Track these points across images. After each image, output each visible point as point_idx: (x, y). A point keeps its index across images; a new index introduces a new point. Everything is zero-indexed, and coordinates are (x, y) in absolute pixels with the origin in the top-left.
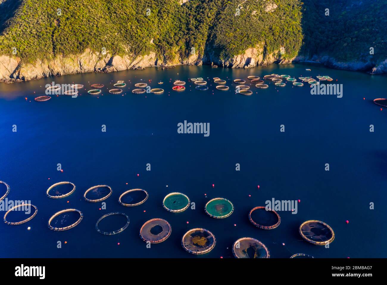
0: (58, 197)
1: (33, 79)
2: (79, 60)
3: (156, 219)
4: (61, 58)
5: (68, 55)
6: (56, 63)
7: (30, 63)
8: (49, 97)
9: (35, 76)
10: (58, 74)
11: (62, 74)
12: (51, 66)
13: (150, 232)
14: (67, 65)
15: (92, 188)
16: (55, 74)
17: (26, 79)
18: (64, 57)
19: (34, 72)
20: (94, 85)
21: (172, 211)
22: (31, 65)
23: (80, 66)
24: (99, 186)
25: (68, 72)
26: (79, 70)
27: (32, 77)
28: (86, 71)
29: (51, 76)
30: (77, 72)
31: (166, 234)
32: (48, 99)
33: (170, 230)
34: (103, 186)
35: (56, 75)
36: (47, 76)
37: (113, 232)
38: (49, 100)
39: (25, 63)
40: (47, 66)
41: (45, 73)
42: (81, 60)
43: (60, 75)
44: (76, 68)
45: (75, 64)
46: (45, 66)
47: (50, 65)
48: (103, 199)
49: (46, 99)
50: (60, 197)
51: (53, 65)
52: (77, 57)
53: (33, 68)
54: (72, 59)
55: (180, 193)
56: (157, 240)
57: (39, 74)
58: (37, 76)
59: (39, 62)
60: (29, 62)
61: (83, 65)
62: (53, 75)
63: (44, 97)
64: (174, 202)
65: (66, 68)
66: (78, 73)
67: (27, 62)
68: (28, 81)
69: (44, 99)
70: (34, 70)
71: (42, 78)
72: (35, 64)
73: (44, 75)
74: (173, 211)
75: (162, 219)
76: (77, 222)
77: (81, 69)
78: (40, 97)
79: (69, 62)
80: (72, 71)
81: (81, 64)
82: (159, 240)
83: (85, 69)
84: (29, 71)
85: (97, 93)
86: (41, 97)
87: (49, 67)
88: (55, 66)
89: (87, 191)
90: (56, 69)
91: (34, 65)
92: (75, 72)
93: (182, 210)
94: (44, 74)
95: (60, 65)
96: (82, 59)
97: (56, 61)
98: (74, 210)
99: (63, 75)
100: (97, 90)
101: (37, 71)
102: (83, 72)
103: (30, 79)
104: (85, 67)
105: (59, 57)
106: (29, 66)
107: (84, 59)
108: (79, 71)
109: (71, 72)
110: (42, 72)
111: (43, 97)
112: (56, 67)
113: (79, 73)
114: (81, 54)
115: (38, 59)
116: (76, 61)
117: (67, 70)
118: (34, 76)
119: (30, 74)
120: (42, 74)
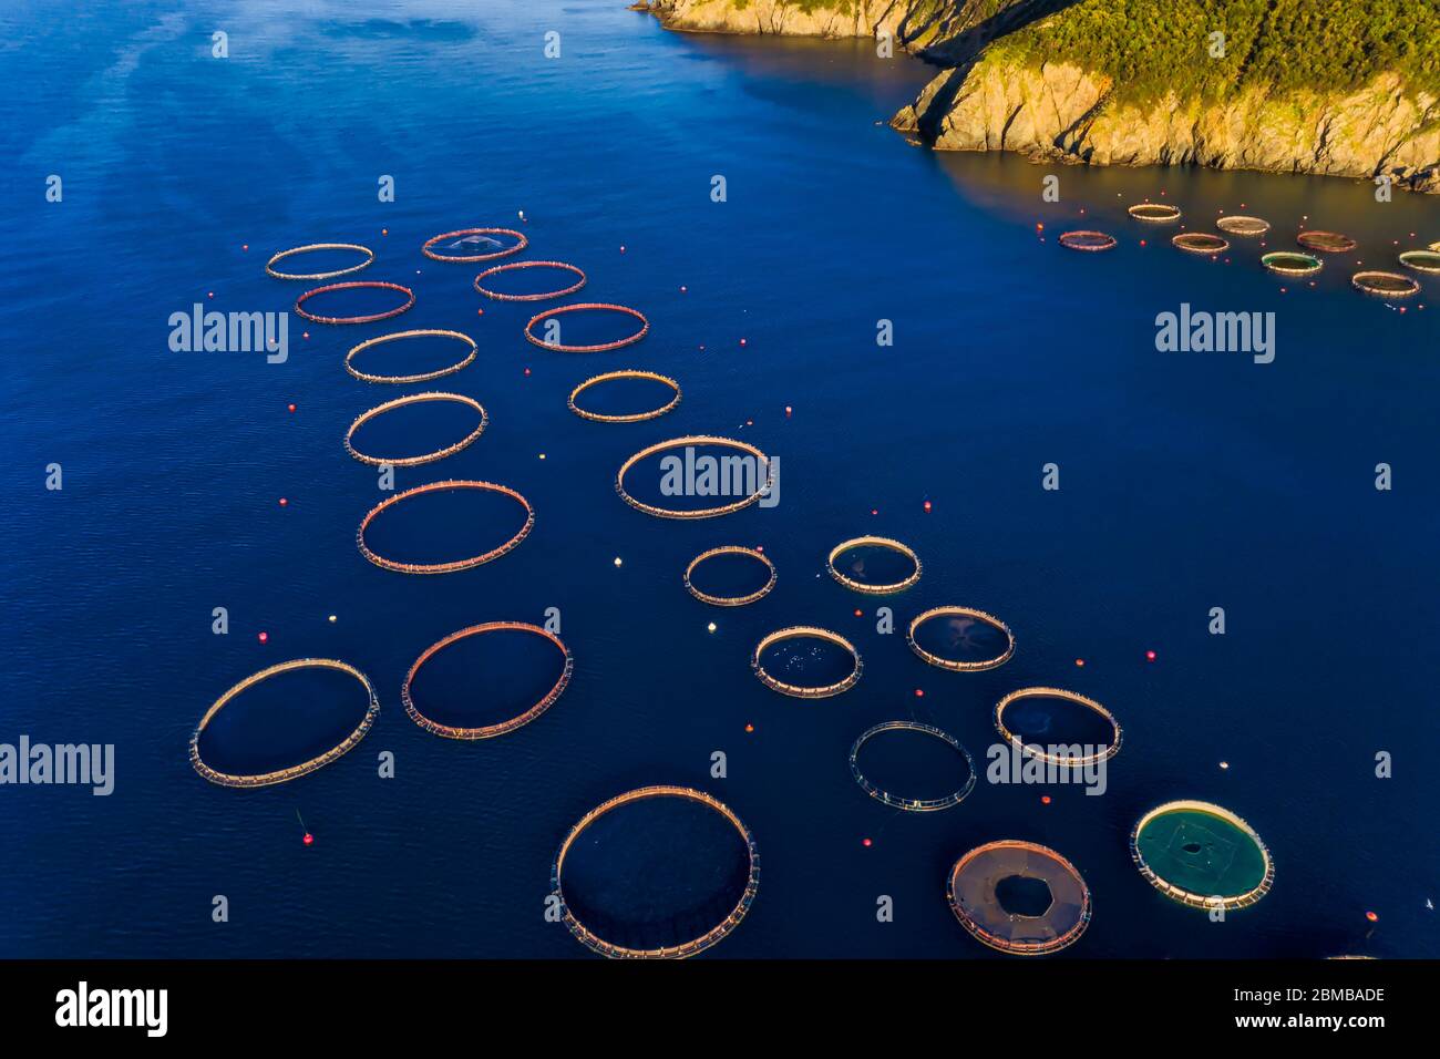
0: (847, 581)
1: (1114, 165)
2: (1328, 116)
3: (1056, 856)
4: (1259, 98)
5: (1292, 93)
6: (1228, 117)
7: (1137, 100)
8: (1111, 241)
9: (1130, 151)
10: (1215, 161)
11: (1230, 162)
12: (1205, 123)
13: (992, 884)
14: (1267, 133)
15: (956, 610)
16: (1206, 157)
17: (1094, 158)
18: (1269, 97)
19: (1133, 139)
20: (1310, 236)
21: (1147, 870)
22: (1136, 111)
23: (1318, 145)
24: (983, 615)
25: (1257, 161)
26: (1307, 160)
27: (1119, 157)
28: (1337, 168)
29: (1187, 166)
30: (1296, 164)
31: (1043, 937)
32: (1101, 247)
33: (1068, 935)
34: (997, 623)
35: (1208, 164)
36: (1173, 161)
37: (883, 794)
38: (1104, 251)
39: (1119, 100)
40: (1193, 122)
41: (1171, 151)
42: (1334, 121)
43: (1222, 165)
44: (1300, 151)
45: (1301, 132)
46: (1184, 126)
47: (1202, 121)
48: (956, 667)
49: (1096, 245)
50: (852, 583)
51: (1212, 123)
52: (1327, 104)
53: (1139, 121)
54: (1301, 111)
55: (1250, 831)
56: (986, 931)
57: (1148, 150)
58: (1136, 154)
59: (1171, 100)
60: (1131, 100)
61: (1334, 143)
62: (1194, 163)
63: (1097, 237)
64: (1194, 848)
65: (1257, 140)
66: (1297, 173)
67: (1128, 98)
68: (1099, 167)
69: (1089, 245)
70: (1138, 131)
71: (1151, 166)
72: (1152, 111)
73: (1164, 154)
74: (1152, 875)
75: (1076, 873)
76: (826, 689)
77: (1317, 159)
78: (1082, 233)
79: (1280, 119)
80: (1276, 157)
81: (1328, 138)
82: (996, 936)
83: (1332, 162)
84: (1117, 133)
85: (1294, 271)
86: (1088, 233)
87: (1194, 128)
88: (1217, 130)
89: (933, 613)
90: (1217, 141)
91: (1143, 114)
92: (1287, 163)
93: (1191, 897)
94: (1165, 151)
95: (1241, 126)
96: (1341, 116)
97: (1230, 110)
98: (850, 648)
99: (1232, 170)
100: (1308, 257)
101: (1144, 135)
102: (1318, 171)
103: (1106, 161)
104: (1338, 149)
105: (1255, 93)
106: (1125, 113)
107: (1350, 117)
108: (1303, 163)
109: (1268, 161)
110: (1160, 143)
111: (1094, 234)
112: (1223, 132)
113: (1301, 173)
114: (1349, 95)
115: (1171, 93)
116: (1312, 121)
117: (1258, 151)
118: (1124, 151)
119: (1115, 143)
120: (1158, 149)
